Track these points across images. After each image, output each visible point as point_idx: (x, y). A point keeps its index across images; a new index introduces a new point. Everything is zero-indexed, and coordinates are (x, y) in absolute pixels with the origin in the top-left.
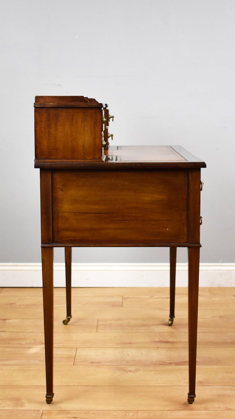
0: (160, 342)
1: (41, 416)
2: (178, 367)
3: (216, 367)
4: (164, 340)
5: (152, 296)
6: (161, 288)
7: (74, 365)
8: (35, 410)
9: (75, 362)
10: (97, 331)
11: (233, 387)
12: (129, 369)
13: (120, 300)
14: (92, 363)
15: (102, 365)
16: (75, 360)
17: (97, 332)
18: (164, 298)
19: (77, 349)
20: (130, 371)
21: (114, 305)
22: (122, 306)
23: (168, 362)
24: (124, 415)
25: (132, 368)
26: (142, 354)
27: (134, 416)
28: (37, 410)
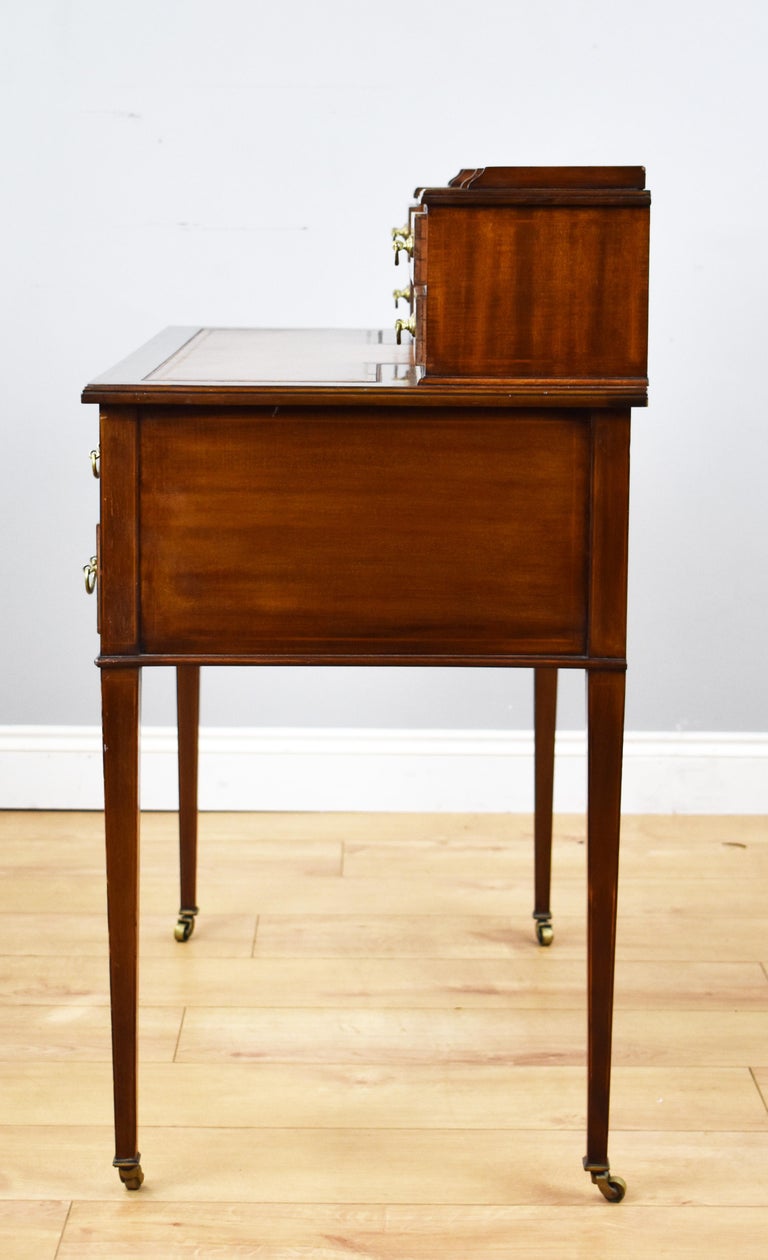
0: (467, 991)
1: (64, 1219)
2: (522, 1070)
3: (649, 1071)
4: (480, 984)
5: (443, 843)
6: (476, 817)
7: (174, 1061)
8: (44, 1201)
9: (178, 1054)
10: (255, 955)
11: (702, 1133)
12: (360, 1075)
13: (334, 853)
14: (237, 1055)
15: (268, 1063)
16: (177, 1045)
17: (252, 956)
18: (486, 849)
19: (185, 1009)
20: (362, 1082)
21: (314, 870)
22: (340, 873)
23: (491, 1055)
24: (338, 1217)
25: (370, 1074)
26: (404, 1030)
27: (371, 1220)
28: (53, 1201)
